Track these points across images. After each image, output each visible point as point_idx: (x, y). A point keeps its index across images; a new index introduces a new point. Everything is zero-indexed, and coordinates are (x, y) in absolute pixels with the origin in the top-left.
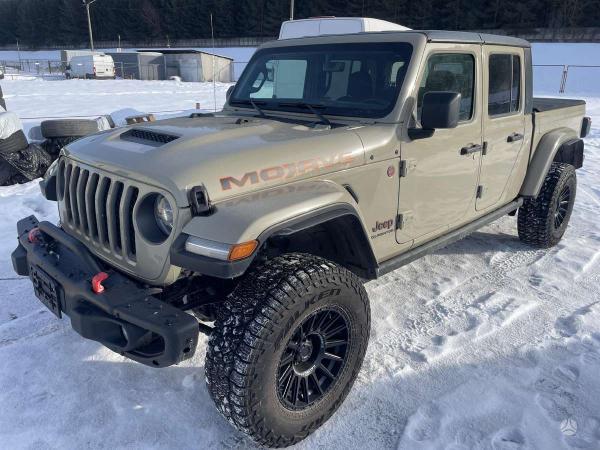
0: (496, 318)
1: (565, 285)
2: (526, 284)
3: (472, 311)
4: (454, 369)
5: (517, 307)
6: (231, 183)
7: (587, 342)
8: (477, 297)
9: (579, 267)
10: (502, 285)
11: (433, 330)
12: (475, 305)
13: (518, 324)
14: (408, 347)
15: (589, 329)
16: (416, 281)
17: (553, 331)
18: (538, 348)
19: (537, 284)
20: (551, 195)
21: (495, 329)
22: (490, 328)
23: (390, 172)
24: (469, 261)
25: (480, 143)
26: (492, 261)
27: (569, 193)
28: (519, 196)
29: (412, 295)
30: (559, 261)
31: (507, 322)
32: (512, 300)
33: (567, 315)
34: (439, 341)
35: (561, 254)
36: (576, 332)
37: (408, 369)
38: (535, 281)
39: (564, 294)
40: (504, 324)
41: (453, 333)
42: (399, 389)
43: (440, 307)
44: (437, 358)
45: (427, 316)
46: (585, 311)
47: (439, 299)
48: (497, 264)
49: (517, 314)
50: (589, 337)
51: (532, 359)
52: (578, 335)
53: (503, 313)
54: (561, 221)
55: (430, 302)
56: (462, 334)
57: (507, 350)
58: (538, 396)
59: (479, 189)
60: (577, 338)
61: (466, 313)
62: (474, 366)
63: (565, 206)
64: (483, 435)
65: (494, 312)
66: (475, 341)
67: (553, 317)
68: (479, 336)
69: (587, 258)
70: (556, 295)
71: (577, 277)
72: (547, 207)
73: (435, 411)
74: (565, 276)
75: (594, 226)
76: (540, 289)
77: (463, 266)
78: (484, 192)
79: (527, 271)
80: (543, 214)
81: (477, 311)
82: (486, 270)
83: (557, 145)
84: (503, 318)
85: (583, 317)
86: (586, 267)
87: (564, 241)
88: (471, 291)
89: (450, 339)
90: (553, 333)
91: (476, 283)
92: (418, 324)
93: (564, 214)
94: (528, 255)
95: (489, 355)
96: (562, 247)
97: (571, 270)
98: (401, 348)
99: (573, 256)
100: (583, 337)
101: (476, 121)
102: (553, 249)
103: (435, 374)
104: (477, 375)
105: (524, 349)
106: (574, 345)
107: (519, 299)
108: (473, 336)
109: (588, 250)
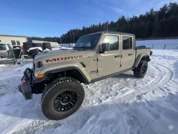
0: (122, 93)
1: (142, 87)
2: (133, 86)
3: (118, 91)
4: (108, 105)
5: (128, 91)
6: (49, 61)
7: (143, 102)
8: (120, 88)
9: (147, 83)
10: (127, 86)
11: (107, 95)
12: (119, 90)
13: (127, 95)
14: (100, 98)
15: (145, 99)
16: (109, 83)
17: (136, 98)
18: (130, 102)
19: (135, 86)
20: (141, 67)
21: (121, 96)
22: (120, 96)
23: (94, 60)
24: (122, 80)
25: (120, 55)
26: (127, 80)
27: (146, 67)
28: (133, 67)
29: (106, 86)
30: (142, 81)
31: (125, 95)
32: (128, 89)
33: (140, 94)
34: (107, 97)
35: (143, 80)
36: (141, 99)
37: (97, 104)
38: (135, 85)
39: (141, 89)
40: (124, 95)
41: (111, 96)
42: (93, 108)
43: (111, 90)
44: (105, 102)
45: (107, 91)
46: (145, 94)
47: (112, 88)
48: (128, 81)
49: (128, 93)
50: (144, 101)
51: (127, 105)
52: (141, 100)
53: (125, 92)
54: (144, 73)
55: (109, 88)
56: (113, 96)
57: (122, 102)
58: (126, 115)
59: (121, 65)
60: (141, 101)
61: (116, 92)
62: (113, 105)
63: (145, 70)
64: (106, 125)
65: (123, 92)
66: (116, 98)
67: (137, 94)
68: (117, 97)
69: (149, 81)
70: (139, 89)
71: (146, 85)
72: (140, 69)
73: (98, 116)
74: (143, 85)
75: (153, 74)
76: (136, 87)
77: (120, 81)
78: (122, 65)
79: (134, 83)
80: (139, 71)
81: (119, 91)
82: (125, 82)
83: (142, 56)
84: (124, 94)
85: (144, 96)
86: (148, 83)
87: (145, 77)
88: (120, 86)
89: (110, 97)
90: (135, 99)
91: (122, 85)
92: (105, 93)
93: (145, 71)
94: (135, 79)
95: (118, 102)
96: (144, 78)
97: (145, 83)
98: (98, 98)
99: (146, 80)
100: (143, 101)
101: (119, 50)
102: (142, 78)
103: (103, 106)
104: (112, 107)
105: (126, 102)
106: (140, 103)
107: (130, 89)
108: (115, 97)
109: (150, 79)
